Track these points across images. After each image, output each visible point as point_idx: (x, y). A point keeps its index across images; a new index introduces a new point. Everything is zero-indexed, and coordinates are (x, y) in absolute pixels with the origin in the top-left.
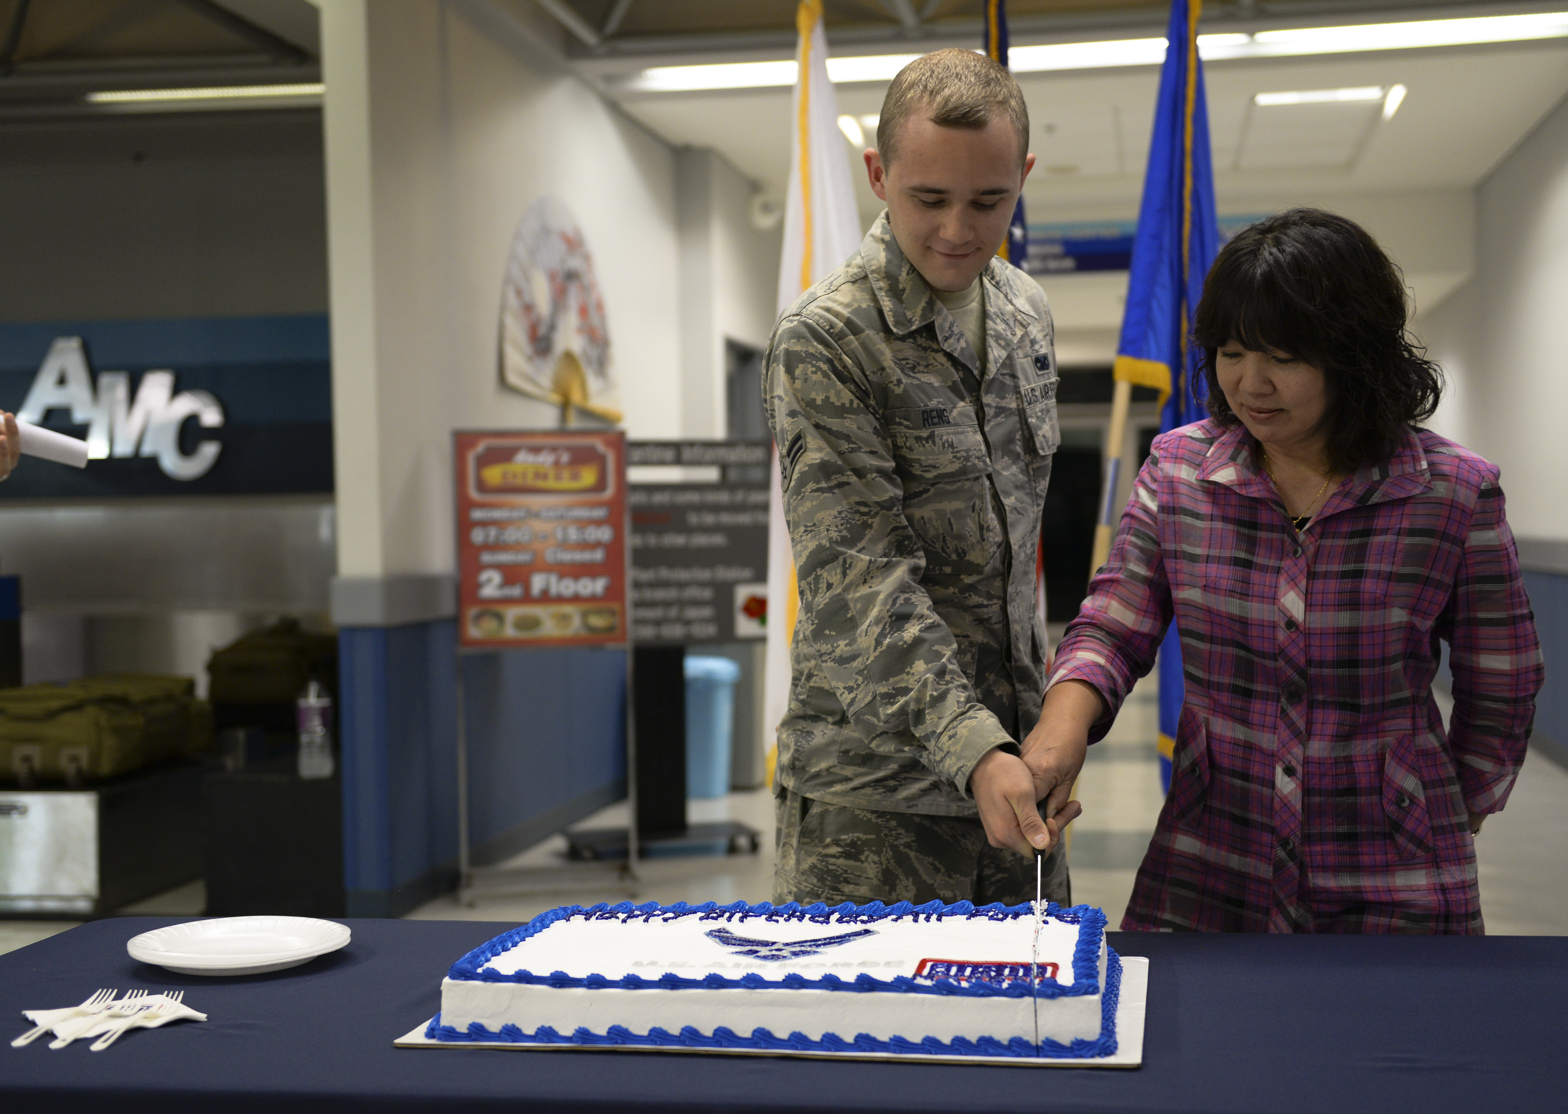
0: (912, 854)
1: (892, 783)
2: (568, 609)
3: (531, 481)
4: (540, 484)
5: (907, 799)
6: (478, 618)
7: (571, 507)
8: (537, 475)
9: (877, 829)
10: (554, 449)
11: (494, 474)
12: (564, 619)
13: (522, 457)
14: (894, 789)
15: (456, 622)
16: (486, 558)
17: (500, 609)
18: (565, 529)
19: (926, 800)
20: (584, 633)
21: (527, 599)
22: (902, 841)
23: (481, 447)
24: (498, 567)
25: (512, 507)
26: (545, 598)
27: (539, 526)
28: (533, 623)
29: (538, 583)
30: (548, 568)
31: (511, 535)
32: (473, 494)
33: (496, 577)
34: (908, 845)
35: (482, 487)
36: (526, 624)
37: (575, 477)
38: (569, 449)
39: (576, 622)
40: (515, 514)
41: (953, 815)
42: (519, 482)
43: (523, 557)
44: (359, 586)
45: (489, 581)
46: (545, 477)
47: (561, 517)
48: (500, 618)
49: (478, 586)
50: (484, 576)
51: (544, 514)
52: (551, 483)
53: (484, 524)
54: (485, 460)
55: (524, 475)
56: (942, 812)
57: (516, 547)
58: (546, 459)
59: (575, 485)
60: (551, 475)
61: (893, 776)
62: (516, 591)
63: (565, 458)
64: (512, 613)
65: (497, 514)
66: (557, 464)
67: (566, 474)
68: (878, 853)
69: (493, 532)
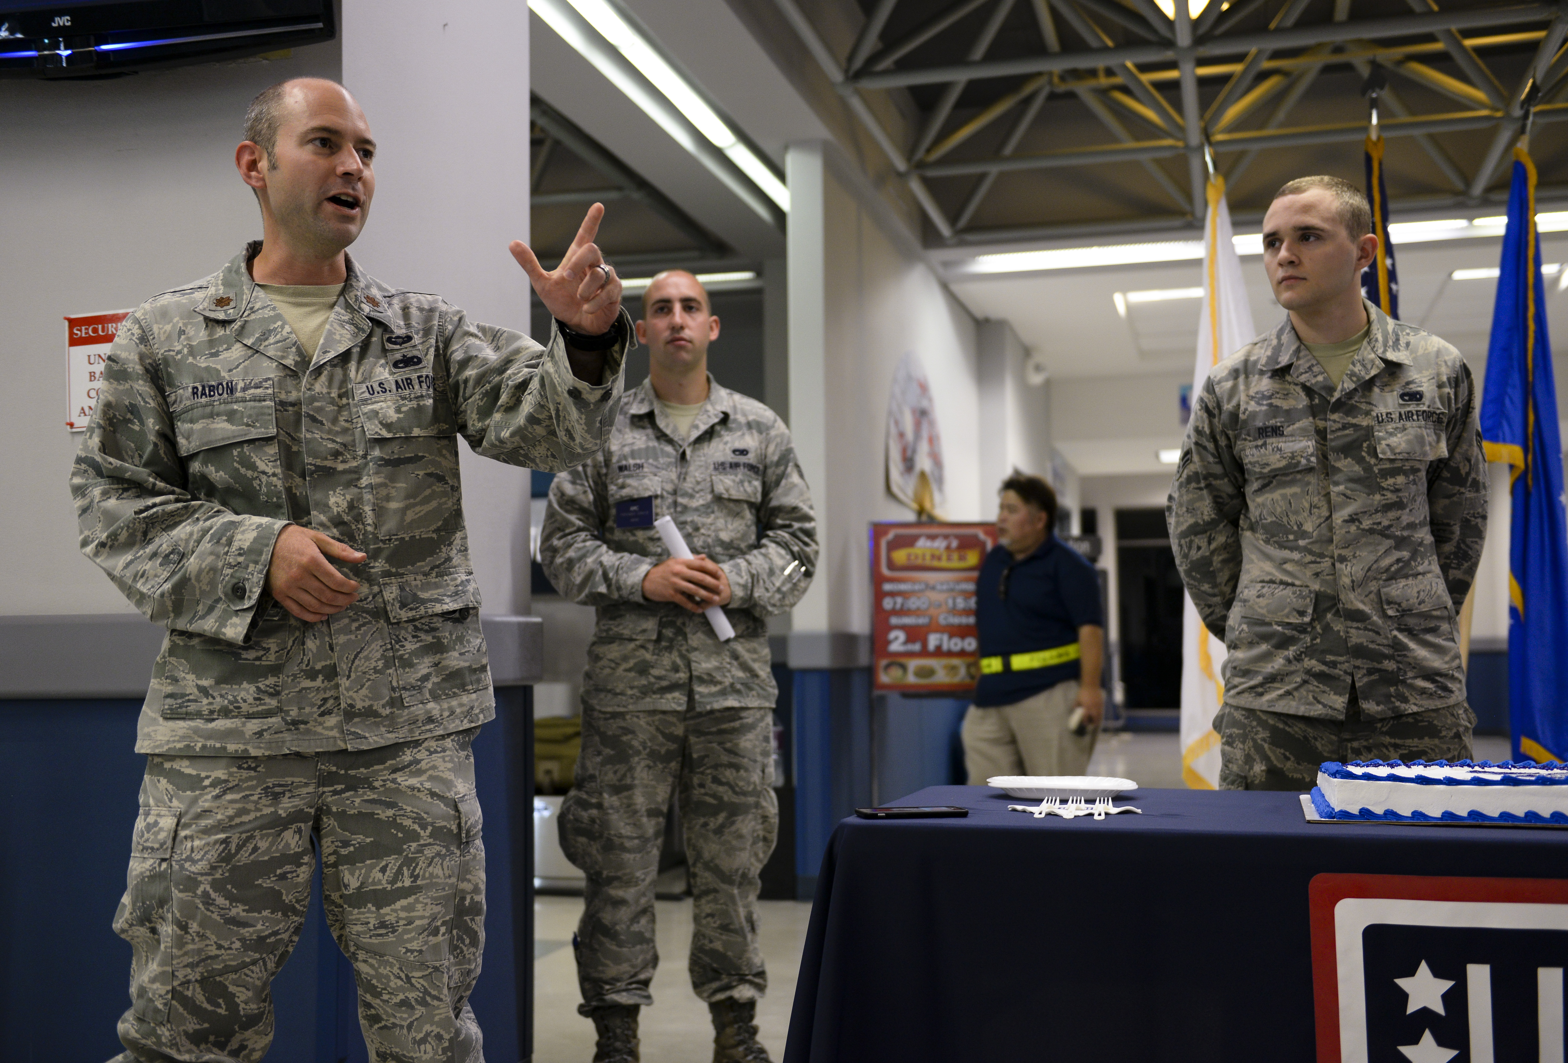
0: (1266, 746)
1: (1260, 690)
2: (956, 661)
3: (928, 562)
4: (936, 563)
5: (1268, 701)
6: (888, 667)
7: (959, 581)
8: (933, 557)
9: (1243, 726)
10: (946, 537)
11: (900, 556)
12: (953, 669)
13: (922, 543)
14: (1261, 694)
15: (870, 672)
16: (894, 621)
17: (903, 660)
18: (954, 599)
19: (1282, 703)
20: (968, 681)
21: (924, 653)
22: (1260, 736)
23: (891, 535)
24: (903, 628)
25: (914, 581)
26: (939, 652)
27: (934, 596)
28: (929, 672)
29: (933, 641)
30: (940, 629)
31: (913, 603)
32: (885, 571)
33: (901, 636)
34: (1264, 740)
35: (891, 566)
36: (923, 673)
37: (962, 558)
38: (957, 537)
39: (963, 671)
40: (917, 587)
41: (1300, 713)
42: (919, 562)
43: (922, 621)
44: (810, 639)
45: (896, 638)
46: (939, 558)
47: (952, 590)
48: (904, 668)
49: (888, 642)
50: (892, 635)
51: (939, 587)
52: (944, 563)
53: (892, 594)
54: (895, 545)
55: (924, 556)
56: (1292, 711)
57: (917, 612)
58: (940, 544)
59: (963, 565)
60: (944, 557)
61: (1261, 685)
62: (916, 647)
63: (955, 543)
64: (913, 664)
65: (903, 587)
66: (948, 548)
67: (955, 556)
68: (1243, 743)
69: (899, 600)
